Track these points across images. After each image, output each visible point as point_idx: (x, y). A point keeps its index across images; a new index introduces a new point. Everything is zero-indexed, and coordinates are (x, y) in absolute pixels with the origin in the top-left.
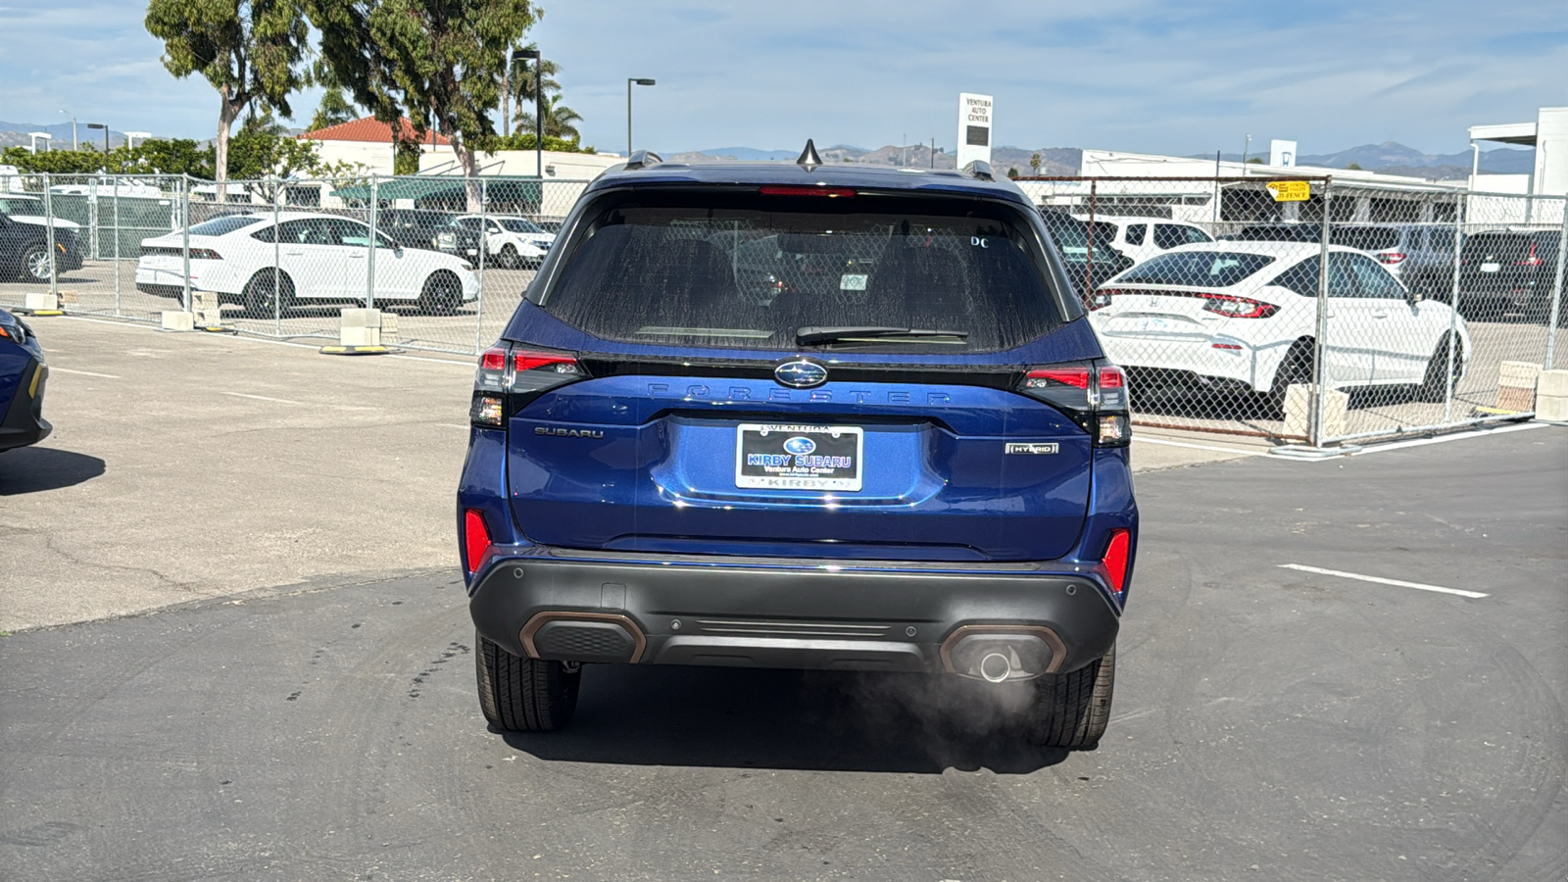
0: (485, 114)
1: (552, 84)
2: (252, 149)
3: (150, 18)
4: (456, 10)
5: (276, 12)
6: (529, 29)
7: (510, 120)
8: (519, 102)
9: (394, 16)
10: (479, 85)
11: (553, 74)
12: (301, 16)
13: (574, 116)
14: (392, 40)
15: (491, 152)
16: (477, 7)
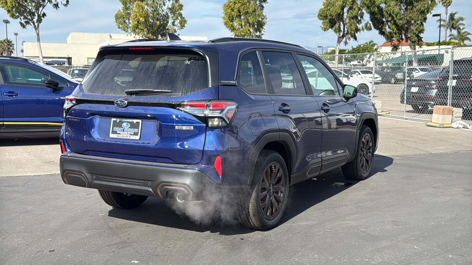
0: (419, 35)
1: (462, 24)
2: (360, 51)
3: (319, 14)
4: (411, 3)
5: (353, 10)
6: (436, 7)
7: (447, 37)
8: (451, 31)
9: (390, 7)
10: (417, 26)
11: (463, 21)
12: (362, 10)
13: (469, 34)
14: (390, 15)
15: (420, 47)
16: (417, 2)
